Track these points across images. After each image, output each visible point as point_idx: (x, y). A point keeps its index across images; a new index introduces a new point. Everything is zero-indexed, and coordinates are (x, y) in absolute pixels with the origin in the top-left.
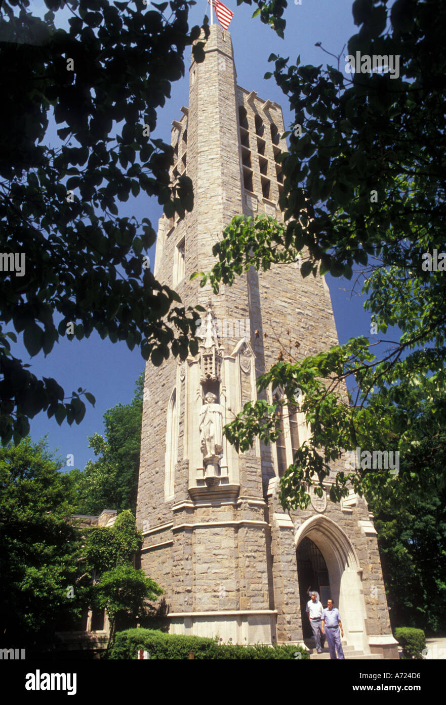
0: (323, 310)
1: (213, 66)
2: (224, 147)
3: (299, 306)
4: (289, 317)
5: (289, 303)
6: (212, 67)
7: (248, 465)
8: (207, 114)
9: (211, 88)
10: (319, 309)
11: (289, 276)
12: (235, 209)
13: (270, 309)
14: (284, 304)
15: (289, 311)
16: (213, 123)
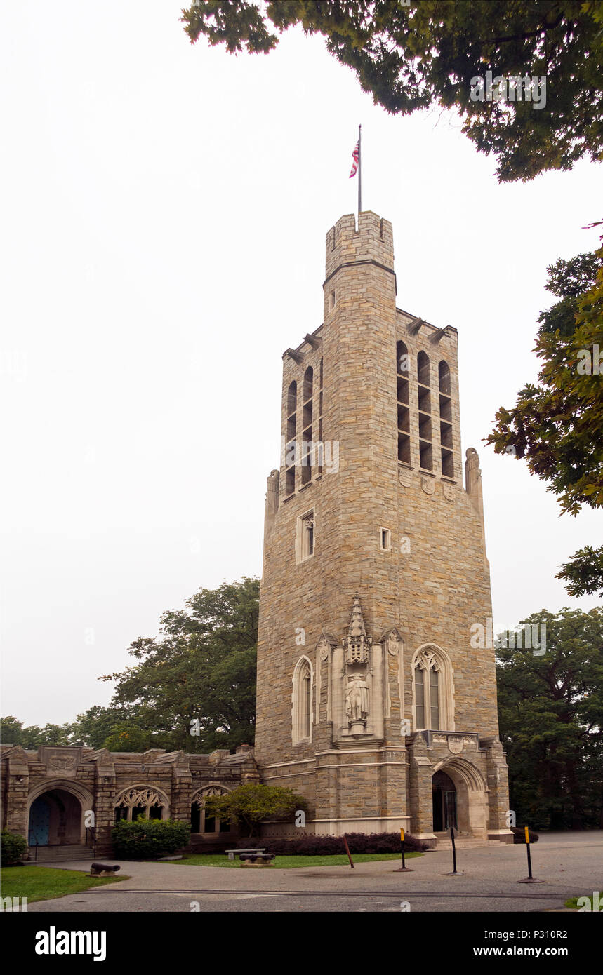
0: (480, 586)
1: (364, 290)
2: (378, 418)
3: (452, 585)
4: (439, 596)
5: (440, 583)
6: (363, 293)
7: (392, 725)
8: (353, 369)
9: (361, 328)
10: (474, 585)
11: (444, 555)
12: (388, 496)
13: (419, 591)
14: (435, 585)
15: (441, 591)
16: (363, 384)
